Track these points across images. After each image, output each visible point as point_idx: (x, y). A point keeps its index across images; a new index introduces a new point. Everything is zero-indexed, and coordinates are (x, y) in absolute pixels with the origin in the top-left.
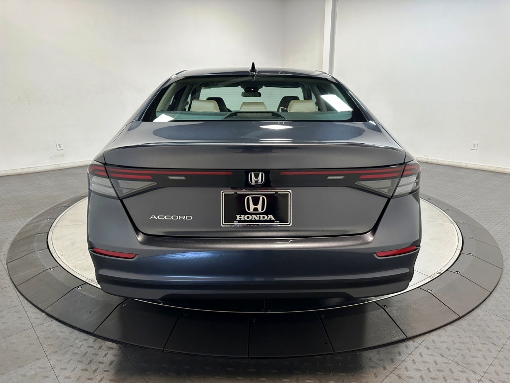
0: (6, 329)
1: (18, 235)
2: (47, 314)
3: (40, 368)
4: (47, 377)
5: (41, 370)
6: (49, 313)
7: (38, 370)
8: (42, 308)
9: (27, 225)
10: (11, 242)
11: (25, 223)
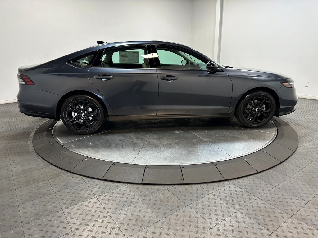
0: (30, 169)
1: (38, 129)
2: (50, 163)
3: (45, 184)
4: (48, 187)
5: (45, 185)
6: (51, 162)
7: (44, 185)
8: (47, 160)
9: (43, 124)
10: (35, 132)
11: (42, 123)
